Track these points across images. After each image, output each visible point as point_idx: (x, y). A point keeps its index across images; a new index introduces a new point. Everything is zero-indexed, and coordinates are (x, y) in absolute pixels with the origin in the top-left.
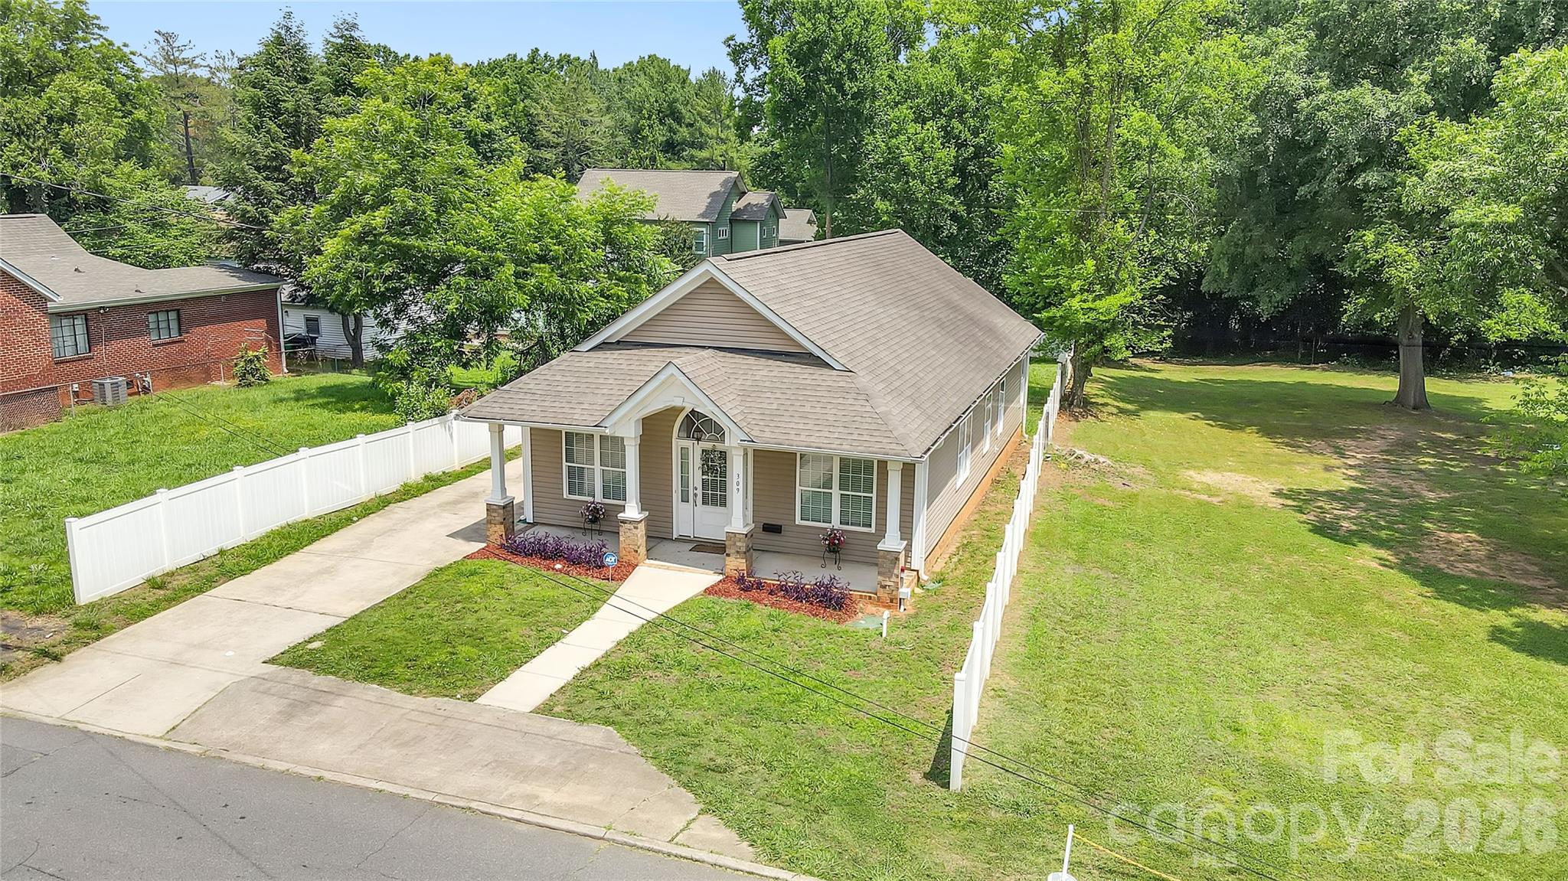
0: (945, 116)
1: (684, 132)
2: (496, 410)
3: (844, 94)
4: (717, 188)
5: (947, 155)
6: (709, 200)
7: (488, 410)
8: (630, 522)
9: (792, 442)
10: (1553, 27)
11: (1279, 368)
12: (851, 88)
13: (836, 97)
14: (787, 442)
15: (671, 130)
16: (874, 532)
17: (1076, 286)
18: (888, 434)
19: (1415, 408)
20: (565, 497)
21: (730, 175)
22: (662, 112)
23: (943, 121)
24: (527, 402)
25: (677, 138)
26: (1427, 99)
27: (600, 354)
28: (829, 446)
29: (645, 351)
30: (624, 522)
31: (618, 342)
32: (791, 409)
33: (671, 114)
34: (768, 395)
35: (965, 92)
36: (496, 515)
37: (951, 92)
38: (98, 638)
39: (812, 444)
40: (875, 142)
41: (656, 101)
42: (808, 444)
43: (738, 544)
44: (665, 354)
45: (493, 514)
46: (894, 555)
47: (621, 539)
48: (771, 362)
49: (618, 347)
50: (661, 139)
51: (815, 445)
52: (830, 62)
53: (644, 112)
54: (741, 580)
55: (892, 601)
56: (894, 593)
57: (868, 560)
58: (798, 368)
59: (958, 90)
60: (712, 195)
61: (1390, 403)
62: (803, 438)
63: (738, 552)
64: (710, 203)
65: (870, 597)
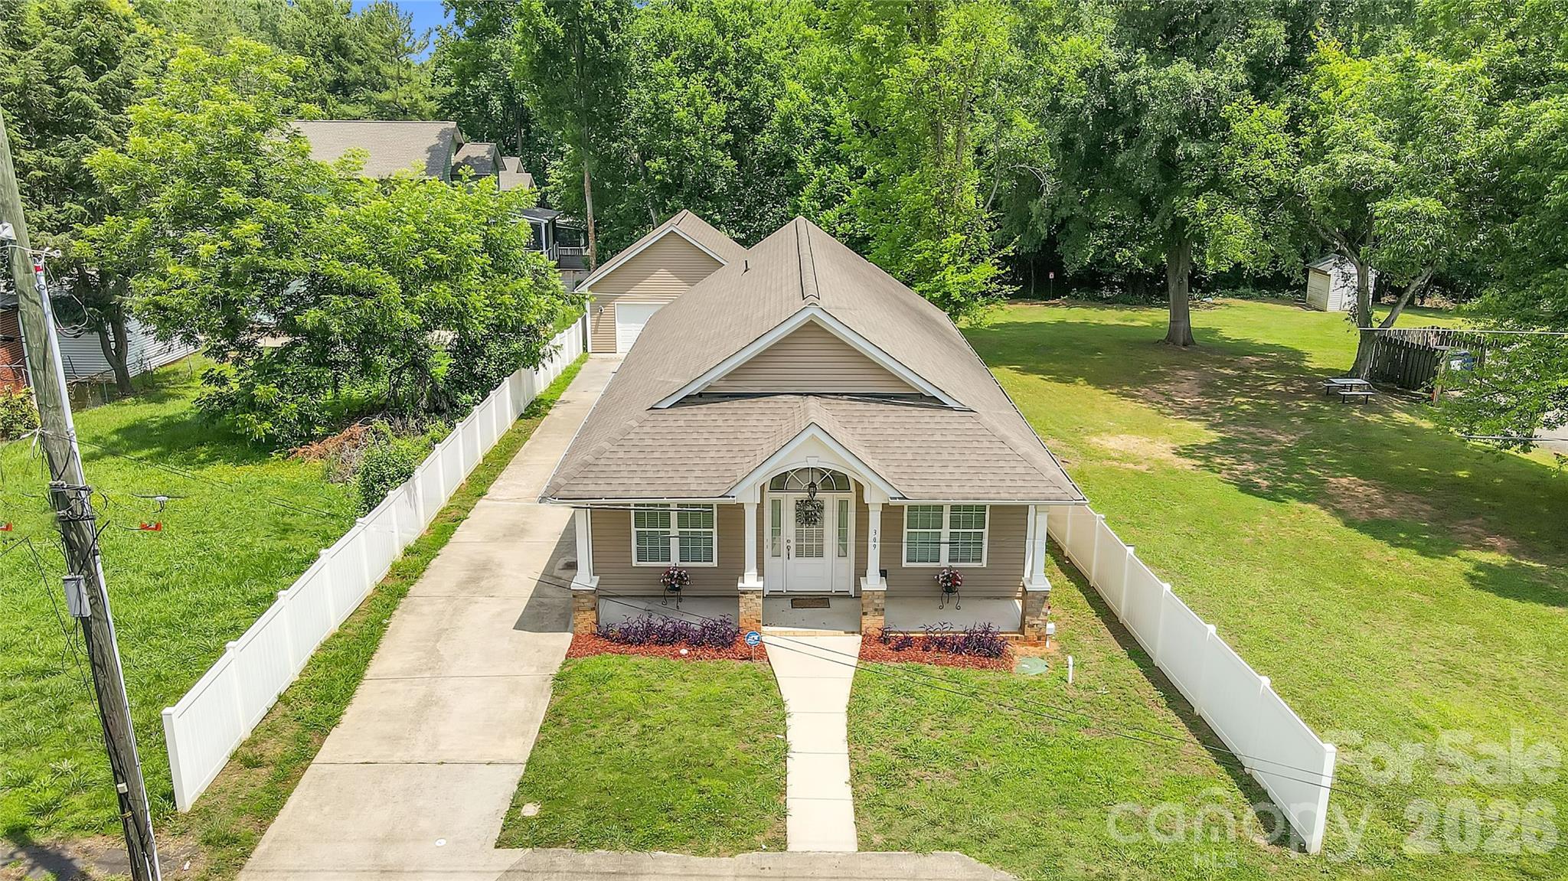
0: (707, 68)
1: (355, 71)
2: (592, 487)
3: (607, 45)
4: (434, 141)
5: (717, 110)
6: (428, 155)
7: (581, 487)
8: (752, 592)
9: (946, 496)
10: (1330, 12)
11: (1024, 306)
12: (614, 40)
13: (599, 49)
14: (941, 495)
15: (340, 68)
16: (985, 566)
17: (944, 260)
18: (1040, 477)
19: (1185, 345)
20: (634, 565)
21: (446, 126)
22: (325, 47)
23: (706, 74)
24: (625, 474)
25: (349, 77)
26: (1242, 79)
27: (685, 410)
28: (986, 496)
29: (736, 404)
30: (745, 592)
31: (700, 395)
32: (927, 457)
33: (337, 48)
34: (897, 444)
35: (727, 44)
36: (586, 600)
37: (712, 44)
38: (246, 855)
39: (969, 495)
40: (638, 97)
41: (319, 35)
42: (965, 496)
43: (876, 601)
44: (761, 405)
45: (582, 600)
46: (1043, 594)
47: (742, 610)
48: (882, 406)
49: (702, 400)
50: (330, 78)
51: (972, 496)
52: (592, 10)
53: (306, 47)
54: (884, 640)
55: (1039, 639)
56: (1042, 631)
57: (978, 594)
58: (916, 412)
59: (719, 42)
60: (429, 150)
61: (1164, 341)
62: (956, 489)
63: (876, 610)
64: (429, 159)
65: (1017, 638)
